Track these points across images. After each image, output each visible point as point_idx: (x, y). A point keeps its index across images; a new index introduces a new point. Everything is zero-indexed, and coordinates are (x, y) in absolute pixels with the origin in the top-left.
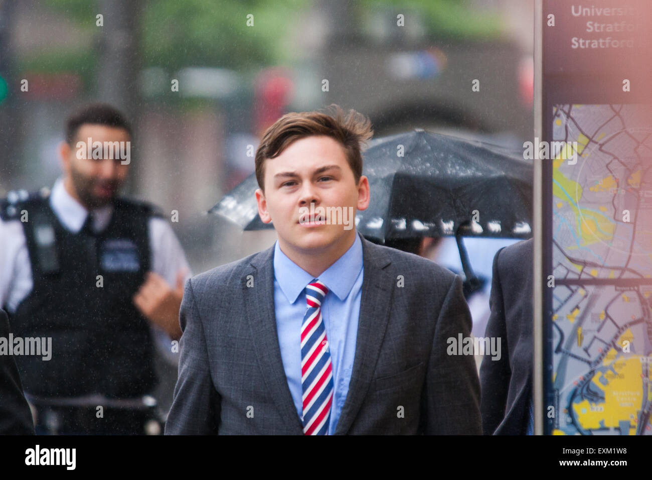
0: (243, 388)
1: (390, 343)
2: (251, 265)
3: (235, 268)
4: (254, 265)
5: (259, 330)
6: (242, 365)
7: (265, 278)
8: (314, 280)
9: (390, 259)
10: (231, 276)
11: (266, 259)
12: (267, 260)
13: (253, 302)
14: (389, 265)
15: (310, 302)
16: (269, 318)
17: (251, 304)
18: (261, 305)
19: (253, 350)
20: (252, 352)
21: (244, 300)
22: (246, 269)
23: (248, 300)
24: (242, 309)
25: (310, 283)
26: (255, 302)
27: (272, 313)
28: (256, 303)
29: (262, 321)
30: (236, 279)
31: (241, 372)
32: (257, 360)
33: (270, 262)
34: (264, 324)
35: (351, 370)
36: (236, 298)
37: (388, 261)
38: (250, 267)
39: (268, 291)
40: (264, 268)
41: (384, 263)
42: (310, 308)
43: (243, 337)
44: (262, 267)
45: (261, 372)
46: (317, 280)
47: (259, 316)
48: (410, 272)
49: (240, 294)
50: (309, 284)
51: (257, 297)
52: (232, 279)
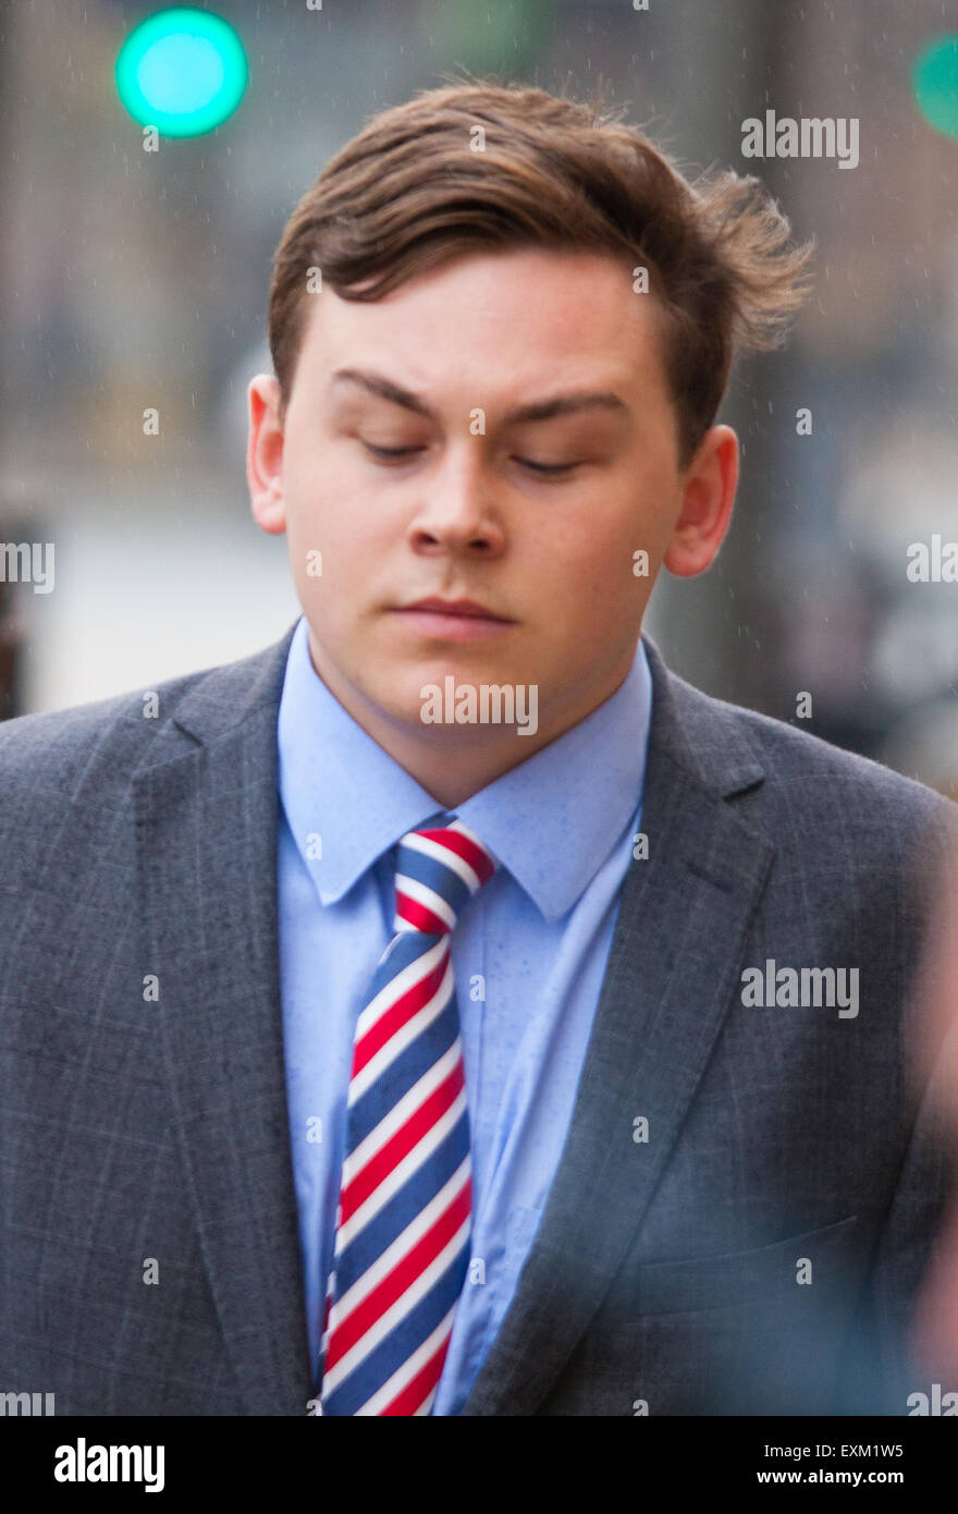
0: (95, 1240)
1: (723, 1115)
2: (179, 727)
3: (106, 731)
4: (188, 728)
5: (196, 1001)
6: (106, 1140)
7: (240, 785)
8: (439, 818)
9: (763, 764)
10: (91, 763)
11: (245, 703)
12: (252, 712)
13: (178, 881)
14: (756, 787)
15: (409, 908)
16: (252, 957)
17: (167, 889)
18: (215, 898)
19: (158, 1083)
20: (156, 1091)
21: (140, 868)
22: (157, 742)
23: (155, 868)
24: (126, 907)
25: (425, 823)
26: (189, 881)
27: (266, 937)
28: (194, 887)
29: (214, 967)
30: (110, 777)
31: (98, 1172)
32: (174, 1132)
33: (261, 718)
34: (223, 979)
35: (540, 1213)
36: (107, 858)
37: (756, 770)
38: (175, 734)
39: (253, 844)
40: (237, 742)
41: (733, 776)
42: (408, 935)
43: (122, 1024)
44: (226, 736)
45: (184, 1183)
46: (455, 818)
47: (203, 942)
48: (843, 822)
49: (124, 845)
50: (415, 830)
51: (198, 863)
52: (94, 778)
